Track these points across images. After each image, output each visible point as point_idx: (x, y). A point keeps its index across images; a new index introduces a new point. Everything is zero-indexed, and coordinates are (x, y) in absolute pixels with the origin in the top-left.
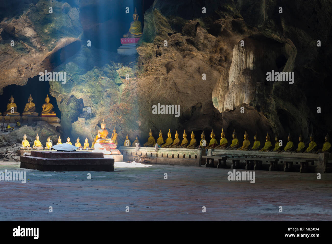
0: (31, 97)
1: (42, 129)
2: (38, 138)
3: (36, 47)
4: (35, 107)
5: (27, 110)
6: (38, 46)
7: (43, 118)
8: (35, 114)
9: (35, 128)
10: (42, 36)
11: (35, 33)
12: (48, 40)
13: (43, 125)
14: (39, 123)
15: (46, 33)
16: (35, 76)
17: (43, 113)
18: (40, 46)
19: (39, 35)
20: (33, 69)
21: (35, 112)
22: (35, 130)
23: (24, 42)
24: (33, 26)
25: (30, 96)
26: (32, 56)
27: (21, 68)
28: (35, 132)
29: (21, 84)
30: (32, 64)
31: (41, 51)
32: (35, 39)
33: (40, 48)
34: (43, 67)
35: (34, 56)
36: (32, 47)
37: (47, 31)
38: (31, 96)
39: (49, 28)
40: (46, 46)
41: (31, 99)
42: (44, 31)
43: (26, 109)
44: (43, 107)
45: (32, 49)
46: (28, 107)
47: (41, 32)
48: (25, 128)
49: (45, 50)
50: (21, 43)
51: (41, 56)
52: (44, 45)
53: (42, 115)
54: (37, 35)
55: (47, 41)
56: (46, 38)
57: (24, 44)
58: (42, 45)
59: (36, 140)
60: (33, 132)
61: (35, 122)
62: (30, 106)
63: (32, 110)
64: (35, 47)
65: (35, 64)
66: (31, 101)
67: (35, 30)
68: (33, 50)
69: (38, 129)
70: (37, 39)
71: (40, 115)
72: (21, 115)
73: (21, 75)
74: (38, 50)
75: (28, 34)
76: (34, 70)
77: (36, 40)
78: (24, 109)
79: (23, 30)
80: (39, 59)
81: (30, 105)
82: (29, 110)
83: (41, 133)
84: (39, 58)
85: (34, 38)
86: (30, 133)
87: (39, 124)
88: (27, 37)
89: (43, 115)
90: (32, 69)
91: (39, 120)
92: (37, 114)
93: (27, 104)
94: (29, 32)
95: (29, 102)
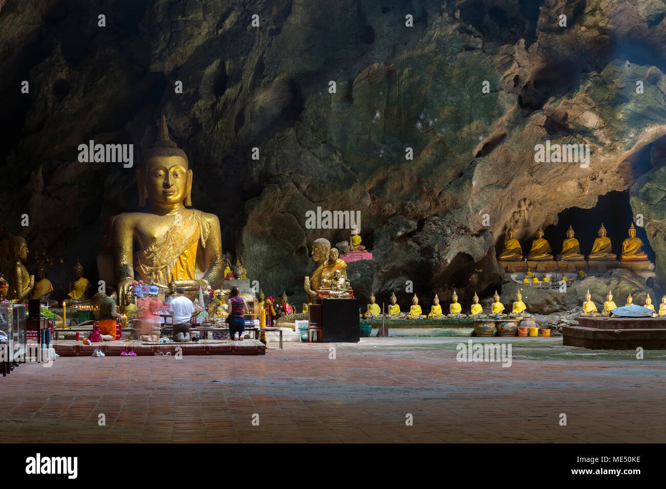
0: (603, 228)
1: (621, 281)
2: (610, 297)
3: (605, 144)
4: (611, 245)
5: (597, 250)
6: (608, 142)
7: (624, 263)
8: (610, 257)
9: (608, 280)
10: (612, 126)
11: (601, 121)
12: (625, 132)
13: (622, 276)
14: (616, 271)
15: (619, 120)
16: (607, 191)
17: (624, 254)
18: (610, 143)
19: (607, 123)
20: (604, 181)
21: (610, 253)
22: (608, 284)
23: (584, 137)
24: (597, 110)
25: (601, 226)
26: (599, 158)
27: (584, 180)
28: (609, 287)
29: (586, 206)
30: (601, 172)
31: (612, 150)
32: (602, 131)
33: (611, 146)
34: (621, 177)
35: (602, 159)
36: (597, 144)
37: (621, 116)
38: (604, 226)
39: (624, 111)
40: (620, 142)
41: (603, 231)
42: (617, 117)
43: (595, 249)
44: (624, 243)
45: (597, 148)
46: (598, 244)
47: (612, 118)
48: (591, 281)
49: (618, 148)
50: (578, 138)
51: (613, 158)
52: (617, 141)
53: (622, 259)
54: (604, 124)
55: (621, 134)
56: (620, 128)
57: (584, 139)
58: (613, 140)
59: (608, 301)
60: (604, 287)
61: (609, 271)
62: (602, 244)
63: (604, 250)
64: (602, 144)
65: (605, 173)
66: (603, 235)
67: (601, 116)
68: (600, 150)
69: (614, 282)
70: (605, 131)
71: (619, 258)
72: (586, 259)
73: (583, 191)
74: (607, 149)
75: (589, 122)
76: (606, 182)
77: (604, 133)
78: (592, 248)
79: (581, 116)
80: (611, 164)
81: (603, 242)
82: (600, 251)
83: (618, 289)
84: (610, 162)
85: (601, 128)
86: (599, 289)
87: (616, 273)
88: (587, 128)
89: (625, 259)
90: (601, 181)
91: (616, 267)
92: (615, 256)
93: (597, 240)
94: (591, 120)
95: (600, 237)
